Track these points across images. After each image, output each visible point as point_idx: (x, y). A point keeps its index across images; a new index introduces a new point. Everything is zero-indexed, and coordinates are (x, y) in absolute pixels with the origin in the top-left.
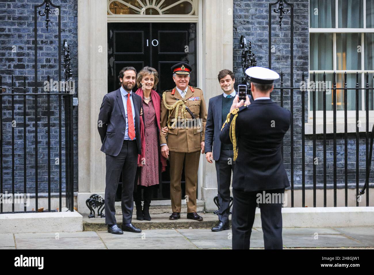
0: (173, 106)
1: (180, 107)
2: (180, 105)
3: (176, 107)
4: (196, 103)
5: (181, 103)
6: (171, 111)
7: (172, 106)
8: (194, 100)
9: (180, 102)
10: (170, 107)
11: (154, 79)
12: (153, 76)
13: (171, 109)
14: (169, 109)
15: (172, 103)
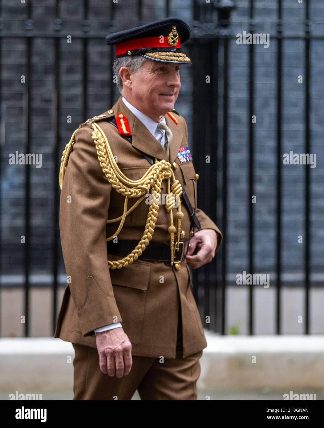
13: (137, 194)
14: (126, 192)
15: (134, 172)
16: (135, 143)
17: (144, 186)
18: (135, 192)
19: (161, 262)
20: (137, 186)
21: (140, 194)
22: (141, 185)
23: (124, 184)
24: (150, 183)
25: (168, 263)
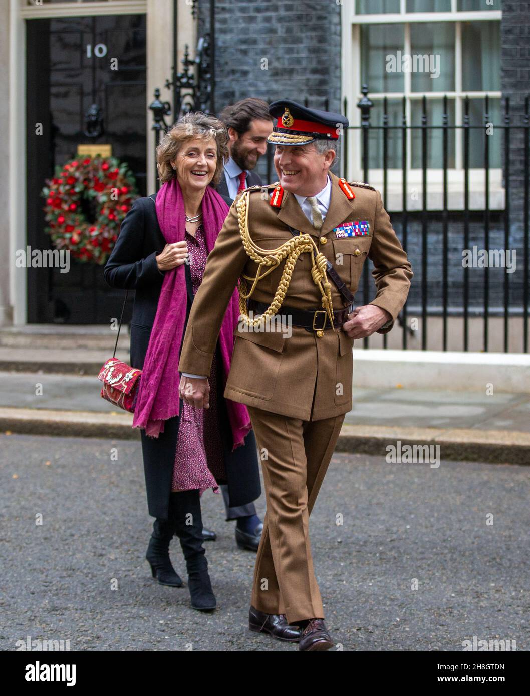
0: (276, 253)
1: (302, 259)
2: (301, 254)
3: (287, 258)
4: (357, 247)
5: (307, 247)
6: (265, 268)
7: (274, 252)
8: (350, 236)
9: (302, 243)
10: (263, 256)
11: (215, 152)
12: (213, 141)
13: (267, 263)
14: (261, 262)
15: (271, 242)
16: (281, 216)
17: (275, 257)
18: (265, 261)
19: (301, 328)
20: (268, 255)
21: (270, 263)
22: (273, 255)
23: (259, 255)
24: (282, 254)
25: (310, 330)
